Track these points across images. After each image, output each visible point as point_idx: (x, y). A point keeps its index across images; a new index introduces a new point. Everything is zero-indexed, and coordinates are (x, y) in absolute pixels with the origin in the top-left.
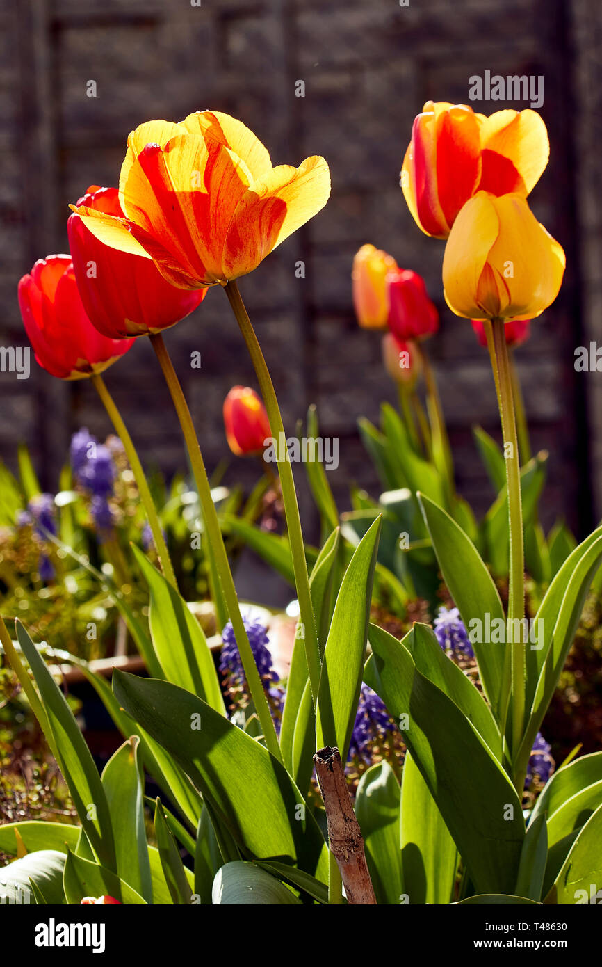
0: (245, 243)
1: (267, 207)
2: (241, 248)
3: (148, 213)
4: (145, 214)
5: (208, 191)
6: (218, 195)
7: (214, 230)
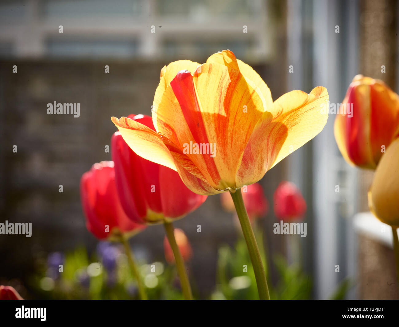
0: (255, 158)
1: (274, 129)
2: (252, 162)
3: (176, 130)
4: (173, 130)
5: (227, 114)
6: (236, 116)
7: (231, 146)
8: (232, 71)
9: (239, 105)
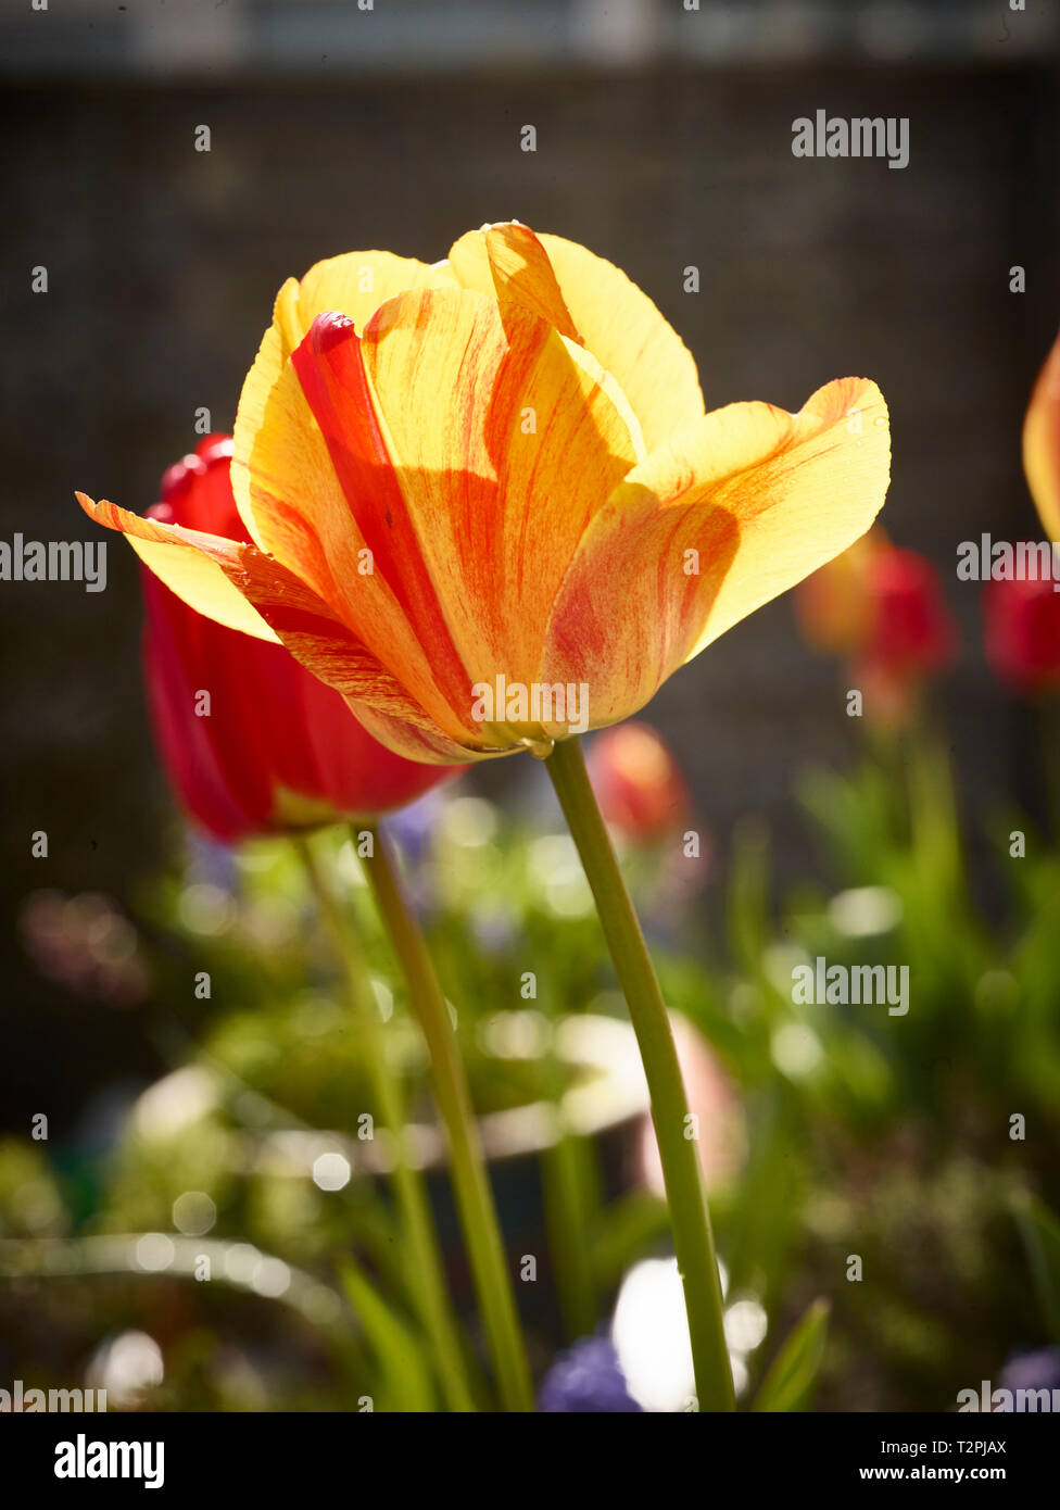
5: (499, 472)
6: (531, 483)
7: (516, 591)
8: (512, 315)
9: (542, 443)
